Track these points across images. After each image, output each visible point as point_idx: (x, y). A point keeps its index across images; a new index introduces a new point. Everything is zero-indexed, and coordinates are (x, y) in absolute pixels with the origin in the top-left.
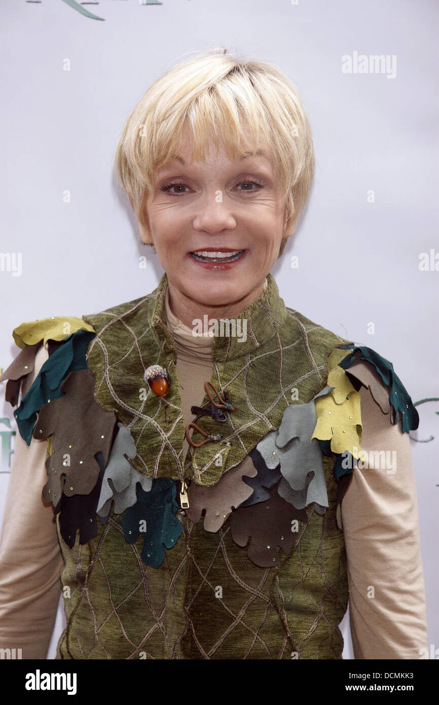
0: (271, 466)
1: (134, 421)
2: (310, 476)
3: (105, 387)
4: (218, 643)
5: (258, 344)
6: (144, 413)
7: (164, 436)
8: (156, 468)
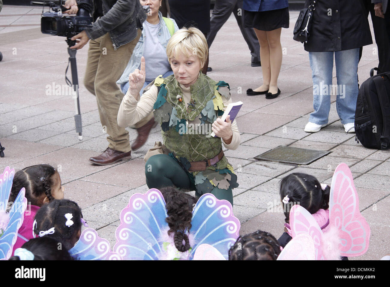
0: (205, 115)
1: (176, 106)
2: (214, 116)
3: (169, 98)
4: (197, 147)
5: (199, 88)
6: (178, 104)
7: (182, 110)
8: (181, 117)
